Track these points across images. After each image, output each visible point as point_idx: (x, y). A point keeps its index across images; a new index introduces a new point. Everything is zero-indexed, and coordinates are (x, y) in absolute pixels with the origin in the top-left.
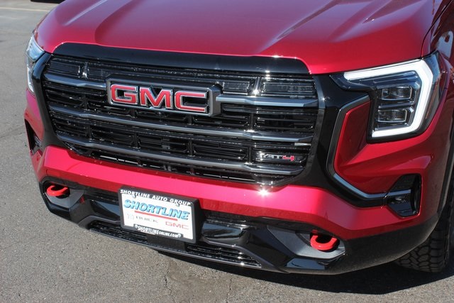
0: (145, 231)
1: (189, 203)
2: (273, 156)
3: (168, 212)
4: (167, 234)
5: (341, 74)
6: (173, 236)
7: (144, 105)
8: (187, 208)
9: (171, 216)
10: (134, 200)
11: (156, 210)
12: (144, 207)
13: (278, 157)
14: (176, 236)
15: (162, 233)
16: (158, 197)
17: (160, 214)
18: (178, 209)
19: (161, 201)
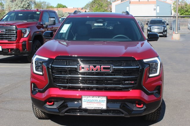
0: (90, 108)
1: (106, 97)
2: (128, 82)
3: (98, 101)
4: (97, 108)
5: (142, 60)
6: (99, 108)
7: (91, 71)
8: (105, 99)
9: (99, 102)
10: (87, 99)
11: (94, 101)
12: (90, 101)
13: (129, 82)
14: (100, 108)
15: (96, 108)
16: (95, 97)
17: (95, 102)
18: (102, 100)
19: (96, 98)
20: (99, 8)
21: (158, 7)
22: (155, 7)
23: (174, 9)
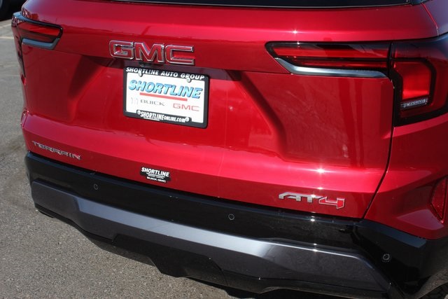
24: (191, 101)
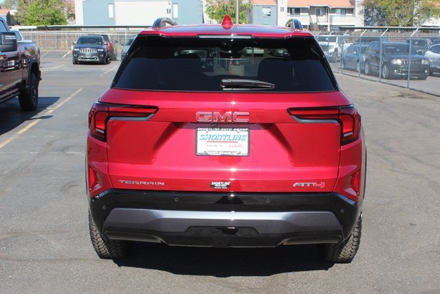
20: (40, 6)
21: (176, 7)
22: (170, 7)
23: (208, 10)
24: (240, 142)
